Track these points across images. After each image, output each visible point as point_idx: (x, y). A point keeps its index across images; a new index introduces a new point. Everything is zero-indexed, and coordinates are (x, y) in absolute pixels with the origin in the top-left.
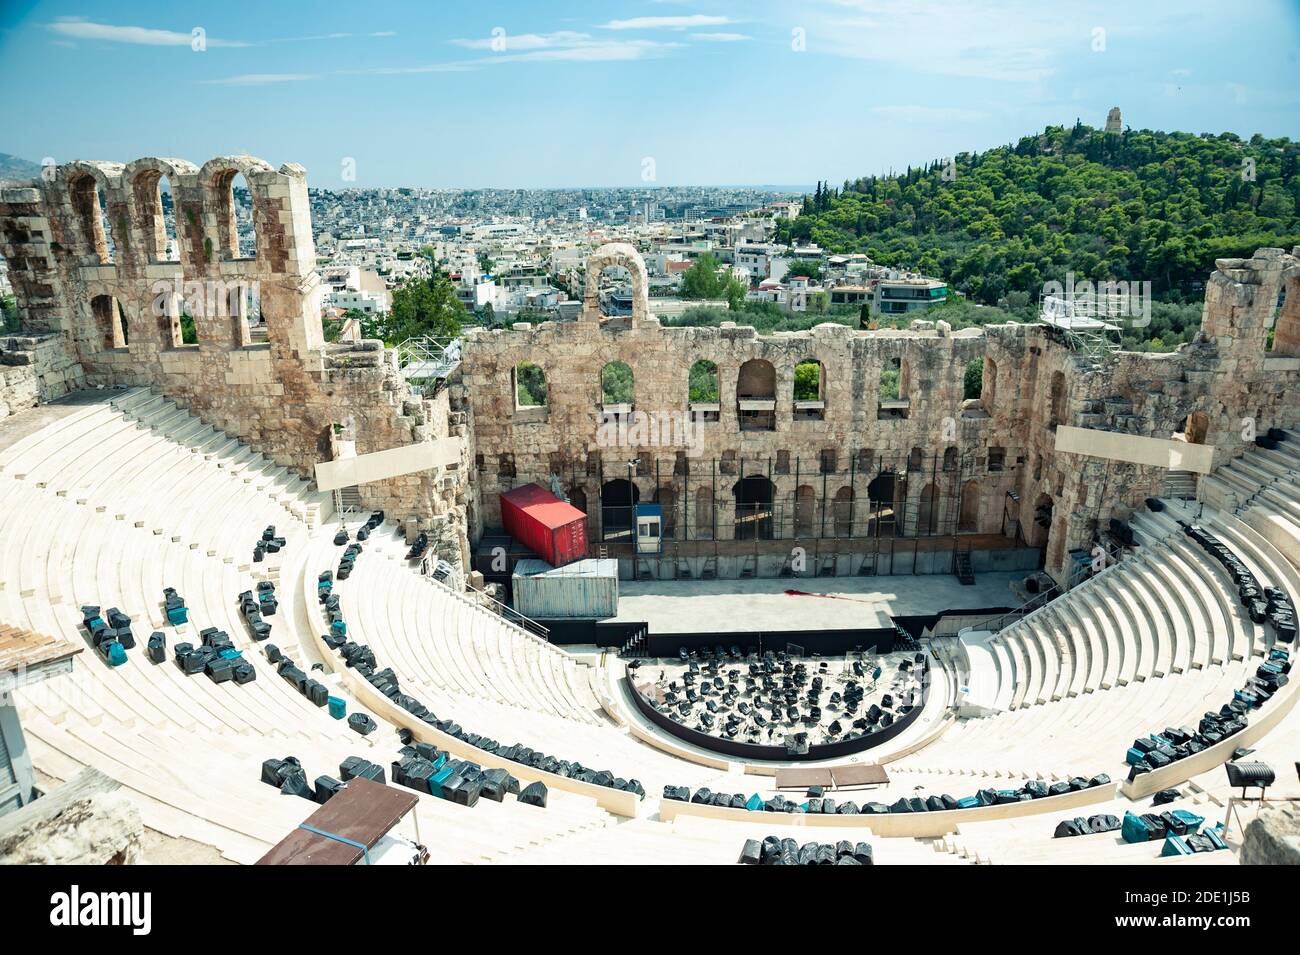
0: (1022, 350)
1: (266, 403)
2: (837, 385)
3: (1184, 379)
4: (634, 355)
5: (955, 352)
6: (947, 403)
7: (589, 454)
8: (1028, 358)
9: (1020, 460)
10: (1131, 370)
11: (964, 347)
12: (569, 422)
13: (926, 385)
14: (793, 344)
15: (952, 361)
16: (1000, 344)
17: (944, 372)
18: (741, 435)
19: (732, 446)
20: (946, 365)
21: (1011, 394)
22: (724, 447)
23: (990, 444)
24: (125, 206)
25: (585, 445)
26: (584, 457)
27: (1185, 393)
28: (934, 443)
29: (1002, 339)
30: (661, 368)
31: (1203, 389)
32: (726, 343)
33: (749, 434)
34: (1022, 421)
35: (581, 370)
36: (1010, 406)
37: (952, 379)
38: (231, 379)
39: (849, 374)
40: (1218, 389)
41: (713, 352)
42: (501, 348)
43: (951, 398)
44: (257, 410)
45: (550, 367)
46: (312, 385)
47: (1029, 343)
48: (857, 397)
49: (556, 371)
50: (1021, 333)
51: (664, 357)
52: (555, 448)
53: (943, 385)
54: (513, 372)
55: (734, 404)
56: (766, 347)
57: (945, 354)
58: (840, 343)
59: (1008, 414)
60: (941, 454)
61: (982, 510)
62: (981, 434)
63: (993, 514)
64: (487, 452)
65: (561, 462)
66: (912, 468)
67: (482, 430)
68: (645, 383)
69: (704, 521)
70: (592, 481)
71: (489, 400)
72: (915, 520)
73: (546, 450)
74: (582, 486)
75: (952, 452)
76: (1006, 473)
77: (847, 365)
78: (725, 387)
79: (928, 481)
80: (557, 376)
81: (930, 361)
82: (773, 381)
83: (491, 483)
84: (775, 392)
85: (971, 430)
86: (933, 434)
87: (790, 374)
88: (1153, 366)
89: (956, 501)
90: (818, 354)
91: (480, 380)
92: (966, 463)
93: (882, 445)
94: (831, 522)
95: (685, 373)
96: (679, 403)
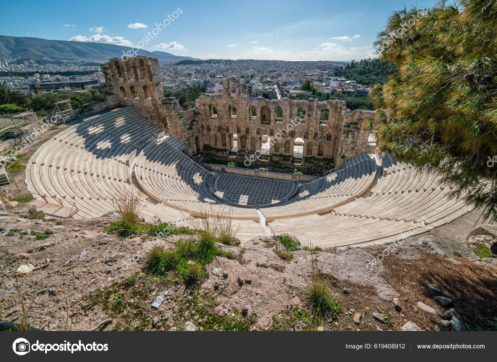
0: (337, 108)
2: (285, 114)
4: (235, 103)
5: (318, 107)
6: (315, 121)
7: (226, 127)
8: (339, 110)
9: (336, 138)
11: (320, 106)
12: (222, 119)
13: (309, 116)
14: (274, 103)
15: (317, 110)
16: (331, 105)
17: (314, 113)
18: (261, 125)
19: (259, 127)
20: (315, 110)
21: (333, 120)
22: (257, 128)
23: (327, 133)
25: (225, 125)
28: (311, 131)
29: (331, 104)
30: (242, 107)
32: (257, 101)
33: (264, 125)
34: (336, 127)
35: (224, 106)
36: (333, 123)
37: (316, 114)
39: (288, 111)
41: (254, 103)
42: (206, 100)
43: (316, 119)
45: (217, 105)
47: (339, 106)
48: (291, 117)
50: (337, 103)
51: (242, 104)
53: (314, 116)
54: (210, 106)
55: (260, 117)
56: (267, 103)
57: (315, 108)
58: (286, 103)
59: (332, 125)
60: (313, 134)
61: (324, 150)
62: (325, 130)
63: (327, 152)
64: (204, 125)
65: (220, 129)
66: (305, 137)
67: (203, 119)
68: (239, 110)
69: (253, 145)
70: (227, 133)
71: (204, 113)
72: (306, 151)
73: (217, 125)
74: (225, 134)
75: (316, 134)
76: (331, 141)
77: (288, 108)
78: (257, 112)
79: (310, 141)
80: (219, 108)
81: (311, 109)
82: (270, 112)
83: (205, 132)
84: (270, 115)
85: (322, 129)
86: (311, 129)
87: (273, 110)
88: (365, 115)
89: (317, 147)
90: (281, 106)
91: (202, 108)
92: (320, 138)
93: (297, 130)
94: (283, 149)
95: (248, 109)
96: (246, 116)
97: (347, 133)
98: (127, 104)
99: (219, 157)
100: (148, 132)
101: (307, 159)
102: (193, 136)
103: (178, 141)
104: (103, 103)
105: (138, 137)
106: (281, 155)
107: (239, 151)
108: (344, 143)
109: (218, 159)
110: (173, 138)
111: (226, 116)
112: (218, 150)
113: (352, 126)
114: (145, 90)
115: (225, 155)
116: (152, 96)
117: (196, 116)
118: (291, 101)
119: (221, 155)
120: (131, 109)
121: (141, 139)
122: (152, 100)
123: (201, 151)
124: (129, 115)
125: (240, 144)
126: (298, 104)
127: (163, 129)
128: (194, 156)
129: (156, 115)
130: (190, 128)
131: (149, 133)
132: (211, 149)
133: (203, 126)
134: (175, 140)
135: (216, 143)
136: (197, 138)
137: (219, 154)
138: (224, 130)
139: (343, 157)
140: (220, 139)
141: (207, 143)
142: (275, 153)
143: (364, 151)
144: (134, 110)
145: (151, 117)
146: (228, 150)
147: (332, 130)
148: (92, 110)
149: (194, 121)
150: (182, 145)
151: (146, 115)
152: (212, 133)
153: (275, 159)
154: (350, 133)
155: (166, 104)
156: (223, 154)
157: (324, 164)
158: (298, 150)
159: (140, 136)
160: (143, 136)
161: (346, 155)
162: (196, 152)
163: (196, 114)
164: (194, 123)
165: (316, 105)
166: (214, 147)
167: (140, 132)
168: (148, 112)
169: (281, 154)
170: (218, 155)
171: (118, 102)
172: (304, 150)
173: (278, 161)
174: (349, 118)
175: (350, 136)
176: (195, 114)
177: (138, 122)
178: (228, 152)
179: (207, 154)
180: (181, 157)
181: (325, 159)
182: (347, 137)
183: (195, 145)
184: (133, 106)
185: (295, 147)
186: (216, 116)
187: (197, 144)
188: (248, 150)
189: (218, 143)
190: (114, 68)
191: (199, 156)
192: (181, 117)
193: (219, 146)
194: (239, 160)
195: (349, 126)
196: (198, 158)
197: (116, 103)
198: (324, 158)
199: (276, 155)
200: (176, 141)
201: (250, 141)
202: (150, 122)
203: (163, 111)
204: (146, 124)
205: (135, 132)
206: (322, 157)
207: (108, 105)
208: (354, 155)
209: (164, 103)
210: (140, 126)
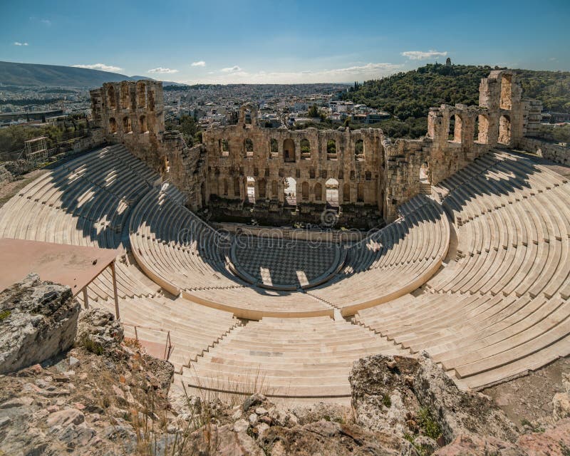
0: (373, 137)
1: (147, 149)
2: (313, 148)
3: (421, 150)
4: (252, 137)
5: (351, 138)
6: (350, 155)
8: (376, 140)
9: (377, 176)
10: (404, 146)
11: (354, 136)
12: (234, 158)
13: (342, 149)
14: (299, 134)
15: (350, 141)
16: (366, 135)
17: (348, 144)
22: (279, 168)
23: (365, 170)
24: (118, 93)
25: (239, 165)
26: (239, 169)
27: (422, 154)
28: (346, 169)
29: (366, 133)
30: (260, 141)
31: (428, 153)
32: (279, 133)
33: (287, 163)
34: (375, 162)
35: (238, 141)
36: (371, 157)
37: (350, 147)
38: (139, 141)
39: (317, 144)
40: (434, 153)
41: (275, 136)
42: (216, 134)
43: (351, 153)
44: (145, 151)
45: (229, 140)
46: (158, 144)
47: (375, 135)
48: (320, 152)
49: (230, 141)
50: (372, 132)
51: (261, 137)
52: (230, 165)
53: (348, 149)
54: (220, 141)
55: (282, 153)
56: (291, 135)
57: (348, 138)
58: (313, 134)
59: (370, 160)
60: (349, 173)
61: (365, 194)
62: (362, 166)
63: (369, 196)
64: (212, 166)
65: (232, 171)
66: (341, 178)
67: (210, 159)
68: (256, 146)
69: (275, 192)
70: (241, 177)
71: (212, 150)
72: (342, 196)
73: (228, 166)
74: (238, 178)
75: (352, 172)
76: (372, 181)
77: (316, 141)
78: (279, 147)
79: (346, 182)
80: (231, 143)
81: (343, 140)
82: (294, 146)
83: (213, 176)
84: (295, 150)
85: (359, 165)
86: (346, 166)
87: (299, 144)
88: (410, 145)
89: (355, 191)
90: (307, 138)
91: (210, 143)
92: (358, 177)
93: (329, 169)
94: (314, 195)
95: (267, 143)
96: (265, 153)
97: (394, 168)
98: (115, 141)
99: (231, 211)
100: (141, 179)
101: (346, 208)
102: (198, 183)
103: (179, 191)
104: (86, 140)
105: (129, 188)
106: (311, 205)
107: (257, 201)
108: (392, 182)
109: (229, 214)
110: (173, 186)
111: (241, 153)
112: (229, 202)
113: (398, 160)
114: (142, 122)
115: (238, 209)
116: (151, 130)
117: (202, 155)
118: (319, 132)
119: (233, 209)
120: (121, 147)
121: (133, 190)
122: (150, 135)
123: (207, 204)
124: (119, 155)
125: (258, 192)
126: (328, 136)
127: (161, 174)
128: (200, 212)
129: (152, 154)
130: (196, 172)
131: (142, 181)
132: (220, 200)
133: (210, 168)
134: (176, 189)
135: (226, 191)
136: (203, 186)
137: (231, 207)
138: (237, 174)
139: (394, 202)
140: (232, 185)
141: (214, 191)
142: (303, 201)
143: (418, 192)
144: (124, 149)
145: (146, 158)
146: (242, 201)
147: (370, 167)
148: (71, 149)
149: (200, 161)
150: (185, 196)
151: (140, 155)
152: (222, 177)
153: (306, 210)
154: (398, 169)
155: (168, 139)
156: (237, 207)
157: (368, 214)
158: (333, 196)
159: (133, 185)
160: (135, 185)
161: (398, 199)
162: (201, 207)
163: (203, 151)
164: (201, 164)
165: (348, 135)
166: (223, 197)
167: (132, 180)
168: (143, 151)
169: (311, 203)
170: (229, 208)
171: (104, 138)
172: (339, 195)
173: (310, 213)
174: (393, 150)
175: (399, 173)
176: (201, 152)
177: (130, 164)
178: (242, 204)
179: (214, 208)
180: (185, 214)
181: (367, 206)
182: (395, 174)
183: (200, 196)
184: (123, 143)
185: (328, 191)
186: (227, 153)
187: (203, 194)
188: (268, 199)
189: (229, 191)
190: (107, 94)
191: (206, 211)
192: (186, 157)
193: (231, 195)
194: (257, 215)
195: (394, 160)
196: (206, 215)
197: (102, 140)
198: (365, 205)
199: (305, 205)
200: (177, 191)
201: (270, 187)
202: (144, 165)
203: (163, 149)
204: (139, 168)
205: (125, 180)
206: (362, 204)
207: (92, 142)
208: (406, 198)
209: (165, 139)
210: (131, 172)
